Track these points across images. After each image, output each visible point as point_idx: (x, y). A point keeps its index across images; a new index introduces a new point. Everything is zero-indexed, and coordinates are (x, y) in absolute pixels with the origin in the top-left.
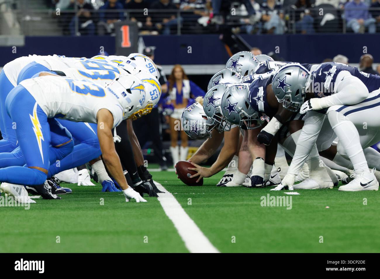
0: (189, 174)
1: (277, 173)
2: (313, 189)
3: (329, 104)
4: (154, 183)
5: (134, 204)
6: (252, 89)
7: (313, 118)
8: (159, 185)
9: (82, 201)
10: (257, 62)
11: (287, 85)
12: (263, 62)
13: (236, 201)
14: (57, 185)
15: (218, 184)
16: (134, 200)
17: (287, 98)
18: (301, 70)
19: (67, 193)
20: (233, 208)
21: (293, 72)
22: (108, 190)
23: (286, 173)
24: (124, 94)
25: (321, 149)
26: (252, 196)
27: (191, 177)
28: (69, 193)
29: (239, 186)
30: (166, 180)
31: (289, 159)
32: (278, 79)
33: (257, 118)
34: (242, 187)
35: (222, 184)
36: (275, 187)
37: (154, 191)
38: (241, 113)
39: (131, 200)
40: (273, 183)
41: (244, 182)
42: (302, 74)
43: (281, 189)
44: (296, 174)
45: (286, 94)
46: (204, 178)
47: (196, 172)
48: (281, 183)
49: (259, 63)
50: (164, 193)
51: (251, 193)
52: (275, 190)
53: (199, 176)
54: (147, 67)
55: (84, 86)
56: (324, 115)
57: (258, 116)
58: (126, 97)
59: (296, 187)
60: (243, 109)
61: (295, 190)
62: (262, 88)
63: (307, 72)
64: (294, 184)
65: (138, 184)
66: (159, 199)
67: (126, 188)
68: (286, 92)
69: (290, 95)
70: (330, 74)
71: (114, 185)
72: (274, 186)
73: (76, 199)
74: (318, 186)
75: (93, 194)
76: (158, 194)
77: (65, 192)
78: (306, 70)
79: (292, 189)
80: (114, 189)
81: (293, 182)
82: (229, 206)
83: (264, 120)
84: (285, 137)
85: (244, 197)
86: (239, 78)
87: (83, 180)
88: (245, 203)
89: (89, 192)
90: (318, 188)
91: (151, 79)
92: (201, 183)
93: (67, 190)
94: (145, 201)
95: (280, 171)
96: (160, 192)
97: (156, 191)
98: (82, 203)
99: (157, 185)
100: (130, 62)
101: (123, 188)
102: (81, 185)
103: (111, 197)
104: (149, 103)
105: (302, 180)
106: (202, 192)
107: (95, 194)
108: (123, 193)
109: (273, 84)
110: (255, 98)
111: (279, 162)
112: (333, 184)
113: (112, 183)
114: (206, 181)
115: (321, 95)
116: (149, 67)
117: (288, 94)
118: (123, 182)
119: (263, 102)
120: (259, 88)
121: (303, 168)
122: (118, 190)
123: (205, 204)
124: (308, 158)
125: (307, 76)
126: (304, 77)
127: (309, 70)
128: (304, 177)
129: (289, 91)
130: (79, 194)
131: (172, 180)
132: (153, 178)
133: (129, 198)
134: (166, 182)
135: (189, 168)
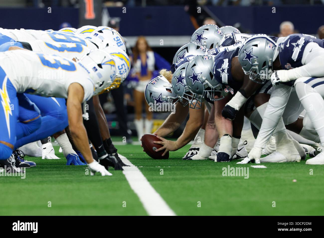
0: (154, 147)
1: (244, 146)
2: (280, 162)
3: (297, 76)
4: (119, 156)
5: (99, 178)
6: (217, 60)
7: (280, 90)
8: (124, 159)
9: (46, 174)
10: (222, 35)
11: (253, 57)
12: (229, 34)
13: (203, 174)
14: (21, 159)
15: (183, 158)
16: (100, 174)
17: (254, 70)
18: (268, 41)
19: (31, 166)
20: (199, 182)
21: (259, 43)
22: (73, 163)
23: (252, 146)
24: (95, 69)
25: (288, 122)
26: (218, 169)
27: (157, 150)
28: (33, 167)
29: (205, 160)
30: (132, 154)
31: (256, 132)
32: (245, 51)
33: (221, 90)
34: (208, 160)
35: (188, 158)
36: (241, 161)
37: (120, 165)
38: (204, 83)
39: (96, 174)
40: (240, 157)
41: (210, 155)
42: (269, 46)
43: (248, 162)
44: (263, 147)
45: (252, 66)
46: (170, 152)
47: (162, 145)
48: (247, 156)
49: (225, 36)
50: (130, 166)
51: (217, 166)
52: (242, 163)
53: (165, 149)
54: (115, 40)
55: (55, 60)
56: (291, 88)
57: (222, 88)
58: (97, 72)
59: (262, 160)
60: (206, 79)
61: (262, 163)
62: (227, 60)
63: (274, 44)
64: (261, 157)
65: (104, 157)
66: (124, 172)
67: (91, 162)
68: (253, 64)
69: (257, 67)
70: (298, 45)
71: (79, 158)
72: (241, 159)
73: (41, 172)
74: (285, 160)
75: (57, 168)
76: (123, 167)
77: (29, 166)
78: (273, 41)
79: (259, 163)
80: (78, 163)
81: (260, 156)
82: (194, 179)
83: (228, 92)
84: (252, 110)
85: (210, 171)
86: (204, 51)
87: (48, 154)
88: (211, 176)
89: (53, 166)
90: (286, 161)
91: (119, 53)
92: (167, 157)
93: (31, 164)
94: (110, 174)
95: (246, 144)
96: (125, 165)
97: (121, 165)
98: (47, 176)
99: (122, 158)
100: (97, 35)
101: (89, 162)
102: (46, 159)
103: (75, 170)
104: (117, 78)
105: (268, 153)
106: (168, 166)
107: (59, 168)
108: (87, 166)
109: (240, 56)
110: (219, 70)
111: (245, 136)
112: (300, 158)
113: (76, 157)
114: (171, 154)
115: (289, 66)
116: (117, 41)
117: (255, 66)
118: (89, 156)
119: (227, 74)
120: (224, 60)
121: (270, 141)
122: (83, 164)
123: (171, 177)
124: (275, 131)
125: (274, 48)
126: (271, 49)
127: (276, 42)
128: (270, 150)
129: (256, 63)
130: (43, 168)
131: (138, 154)
132: (118, 151)
133: (94, 172)
134: (132, 155)
135: (155, 142)
